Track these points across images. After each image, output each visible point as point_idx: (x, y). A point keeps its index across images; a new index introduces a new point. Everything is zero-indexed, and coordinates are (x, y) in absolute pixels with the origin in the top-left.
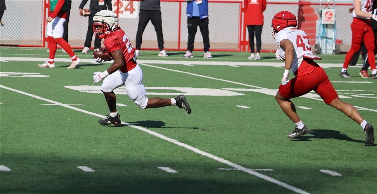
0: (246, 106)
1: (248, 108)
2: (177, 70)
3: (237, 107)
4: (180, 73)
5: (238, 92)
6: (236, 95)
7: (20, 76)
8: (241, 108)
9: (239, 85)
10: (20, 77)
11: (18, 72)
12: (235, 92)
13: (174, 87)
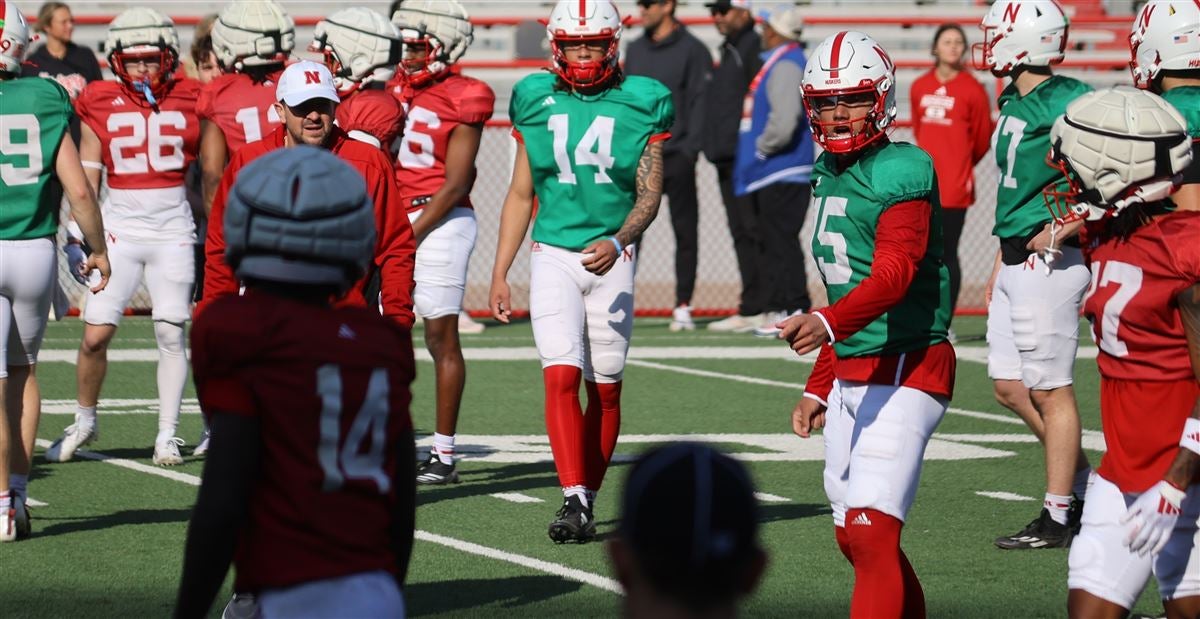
0: (1018, 493)
1: (1022, 498)
2: (759, 377)
3: (980, 496)
4: (770, 387)
5: (989, 445)
6: (981, 456)
7: (138, 411)
8: (997, 499)
9: (996, 422)
10: (137, 415)
11: (134, 398)
12: (977, 447)
13: (738, 435)
